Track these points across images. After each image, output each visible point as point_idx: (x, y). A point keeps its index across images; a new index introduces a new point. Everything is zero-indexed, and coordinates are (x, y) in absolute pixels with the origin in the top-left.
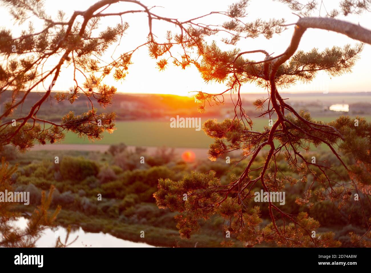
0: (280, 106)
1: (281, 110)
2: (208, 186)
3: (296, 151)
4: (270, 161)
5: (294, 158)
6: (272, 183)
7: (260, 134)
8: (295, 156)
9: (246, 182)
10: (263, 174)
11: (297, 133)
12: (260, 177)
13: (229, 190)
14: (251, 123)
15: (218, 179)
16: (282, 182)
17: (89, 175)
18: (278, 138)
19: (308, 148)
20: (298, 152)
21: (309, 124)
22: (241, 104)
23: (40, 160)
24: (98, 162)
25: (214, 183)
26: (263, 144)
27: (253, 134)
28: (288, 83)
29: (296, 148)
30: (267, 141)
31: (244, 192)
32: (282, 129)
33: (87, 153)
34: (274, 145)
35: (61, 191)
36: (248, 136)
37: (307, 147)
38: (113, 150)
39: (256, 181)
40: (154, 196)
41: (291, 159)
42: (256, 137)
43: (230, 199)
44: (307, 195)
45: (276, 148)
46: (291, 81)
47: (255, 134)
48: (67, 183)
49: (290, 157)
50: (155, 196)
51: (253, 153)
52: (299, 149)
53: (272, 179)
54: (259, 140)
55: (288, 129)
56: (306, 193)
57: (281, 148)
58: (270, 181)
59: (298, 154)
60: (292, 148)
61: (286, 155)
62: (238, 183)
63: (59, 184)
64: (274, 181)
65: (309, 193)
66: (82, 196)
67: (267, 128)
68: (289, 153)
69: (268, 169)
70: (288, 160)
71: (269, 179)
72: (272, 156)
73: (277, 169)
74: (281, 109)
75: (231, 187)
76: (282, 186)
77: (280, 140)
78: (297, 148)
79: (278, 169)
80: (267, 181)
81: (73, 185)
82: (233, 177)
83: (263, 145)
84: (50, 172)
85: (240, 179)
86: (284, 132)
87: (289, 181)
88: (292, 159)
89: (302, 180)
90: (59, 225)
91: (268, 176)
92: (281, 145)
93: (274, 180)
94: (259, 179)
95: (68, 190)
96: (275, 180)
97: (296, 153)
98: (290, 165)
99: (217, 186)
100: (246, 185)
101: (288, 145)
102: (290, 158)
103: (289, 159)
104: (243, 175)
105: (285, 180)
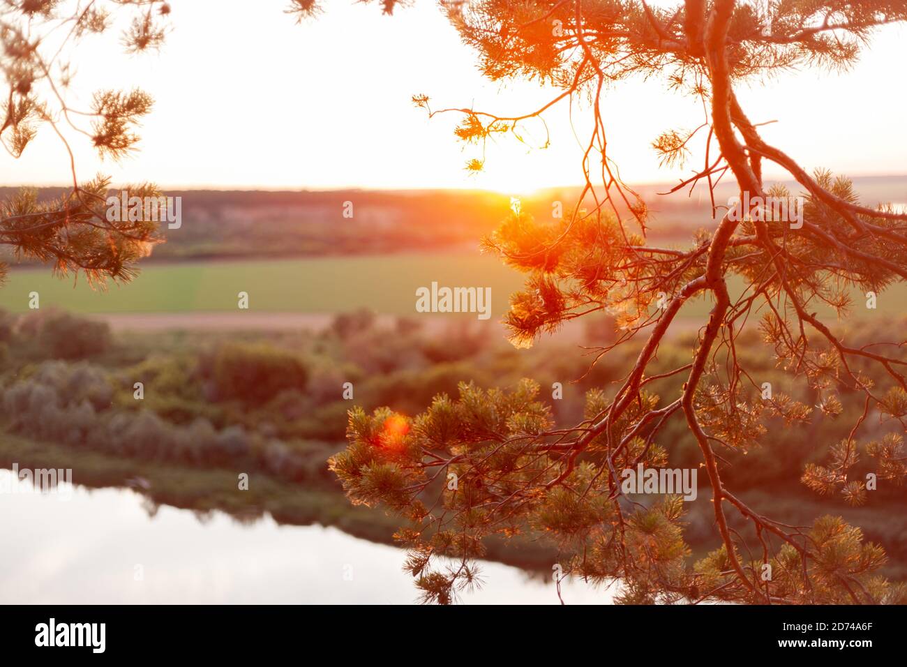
0: (744, 148)
1: (749, 164)
2: (508, 431)
3: (804, 310)
4: (713, 348)
5: (796, 332)
6: (722, 418)
7: (681, 257)
8: (801, 327)
9: (636, 418)
10: (690, 389)
11: (807, 250)
12: (682, 399)
13: (576, 444)
14: (642, 212)
15: (544, 407)
16: (757, 413)
17: (284, 386)
18: (742, 270)
19: (843, 299)
20: (809, 312)
21: (849, 212)
22: (605, 144)
23: (166, 352)
24: (307, 356)
25: (527, 424)
26: (688, 287)
27: (656, 256)
28: (772, 71)
29: (802, 299)
30: (702, 278)
31: (628, 450)
32: (753, 237)
33: (277, 335)
34: (728, 290)
35: (219, 425)
36: (642, 264)
37: (839, 299)
38: (343, 326)
39: (668, 415)
40: (332, 468)
41: (787, 337)
42: (666, 265)
43: (588, 467)
44: (840, 458)
45: (733, 303)
46: (784, 61)
47: (665, 257)
48: (234, 408)
49: (784, 331)
50: (336, 467)
51: (658, 320)
52: (811, 303)
53: (724, 405)
54: (677, 276)
55: (774, 237)
56: (839, 450)
57: (750, 300)
58: (716, 412)
59: (811, 319)
60: (789, 300)
61: (770, 324)
62: (606, 421)
63: (214, 410)
64: (730, 413)
65: (848, 450)
66: (268, 437)
67: (703, 236)
68: (781, 317)
69: (709, 373)
70: (774, 341)
71: (714, 405)
72: (720, 328)
73: (738, 372)
74: (749, 159)
75: (585, 433)
76: (757, 428)
77: (747, 275)
78: (806, 301)
79: (743, 371)
80: (705, 411)
81: (246, 410)
82: (595, 400)
83: (689, 292)
84: (191, 381)
85: (613, 409)
86: (760, 246)
87: (780, 410)
88: (790, 336)
89: (824, 408)
90: (214, 508)
91: (707, 396)
92: (752, 292)
93: (729, 408)
94: (680, 406)
95: (234, 423)
96: (734, 409)
97: (803, 316)
98: (785, 356)
99: (536, 434)
100: (635, 425)
101: (774, 291)
102: (782, 333)
103: (781, 337)
104: (624, 396)
105: (767, 408)
